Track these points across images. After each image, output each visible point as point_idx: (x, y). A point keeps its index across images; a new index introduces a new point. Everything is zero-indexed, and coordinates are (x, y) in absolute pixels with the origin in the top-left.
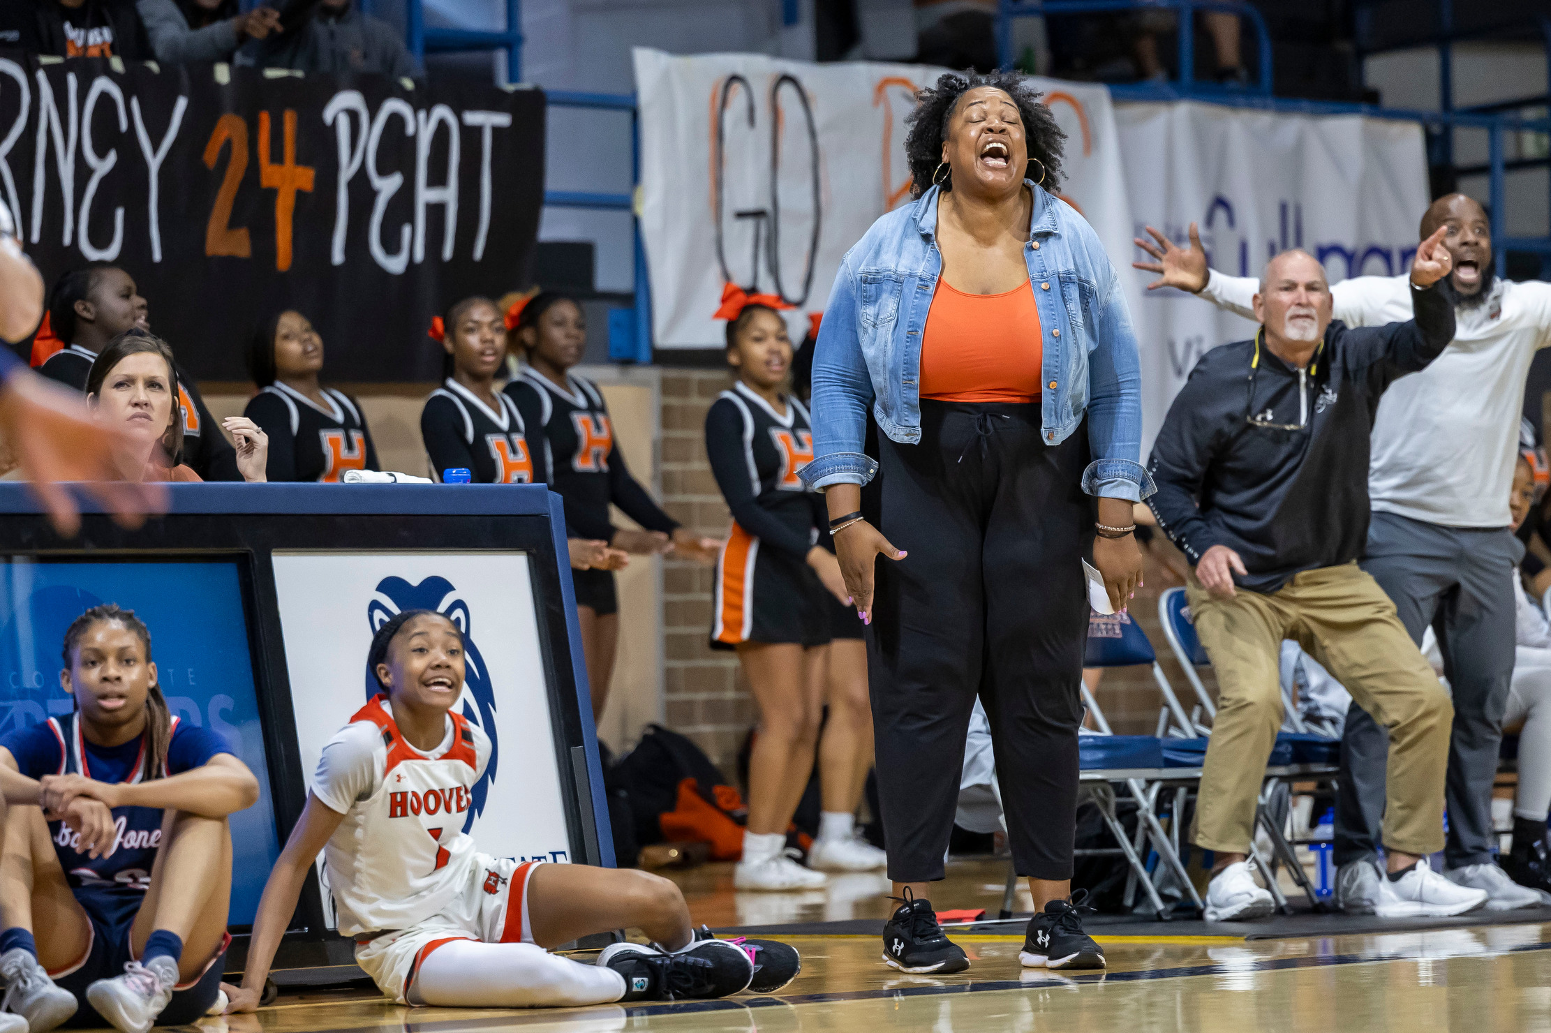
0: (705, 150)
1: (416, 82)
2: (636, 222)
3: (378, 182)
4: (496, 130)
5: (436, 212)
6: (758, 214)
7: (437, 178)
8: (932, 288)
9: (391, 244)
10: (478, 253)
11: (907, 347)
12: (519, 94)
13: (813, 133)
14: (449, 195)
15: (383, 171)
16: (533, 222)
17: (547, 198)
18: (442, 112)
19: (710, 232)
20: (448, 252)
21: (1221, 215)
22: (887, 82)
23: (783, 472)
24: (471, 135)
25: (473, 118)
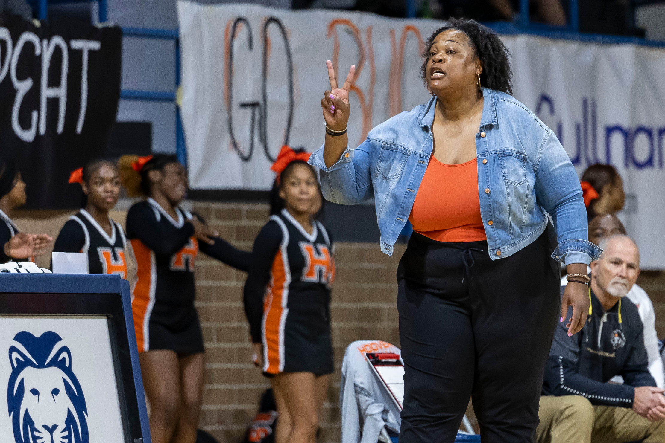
0: (221, 65)
1: (42, 22)
2: (178, 109)
3: (17, 84)
4: (91, 52)
5: (53, 103)
6: (254, 105)
7: (54, 82)
8: (426, 162)
9: (25, 124)
10: (79, 129)
11: (405, 198)
12: (105, 29)
13: (289, 54)
14: (61, 92)
15: (21, 77)
16: (114, 110)
17: (122, 94)
18: (57, 40)
19: (224, 116)
20: (60, 128)
21: (545, 107)
22: (335, 22)
23: (306, 270)
24: (75, 55)
25: (76, 44)
